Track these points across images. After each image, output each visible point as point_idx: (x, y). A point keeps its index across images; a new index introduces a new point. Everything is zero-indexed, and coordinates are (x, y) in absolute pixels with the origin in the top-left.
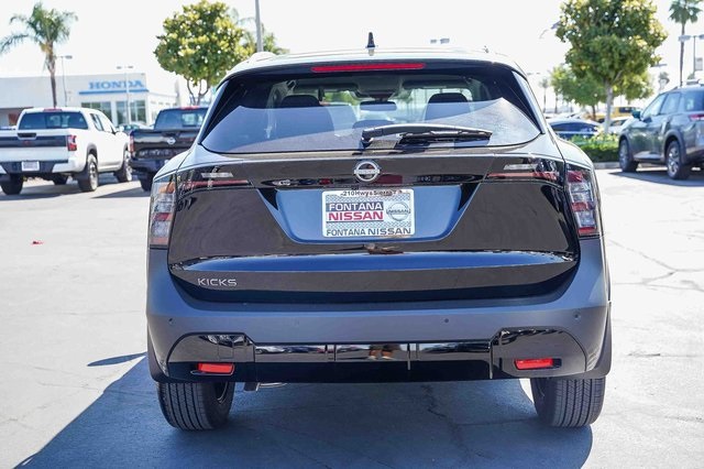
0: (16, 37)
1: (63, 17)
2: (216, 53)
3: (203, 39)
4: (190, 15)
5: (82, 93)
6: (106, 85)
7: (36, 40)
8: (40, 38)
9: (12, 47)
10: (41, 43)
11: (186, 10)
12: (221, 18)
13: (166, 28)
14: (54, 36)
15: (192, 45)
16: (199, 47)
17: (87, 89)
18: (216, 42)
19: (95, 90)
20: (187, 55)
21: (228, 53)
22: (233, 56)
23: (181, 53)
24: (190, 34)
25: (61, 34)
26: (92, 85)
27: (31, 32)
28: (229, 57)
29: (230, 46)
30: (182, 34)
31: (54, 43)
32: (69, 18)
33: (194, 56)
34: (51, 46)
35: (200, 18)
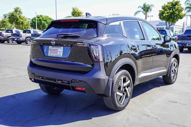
0: (138, 12)
1: (150, 6)
2: (174, 15)
3: (171, 11)
4: (169, 5)
5: (157, 25)
6: (163, 23)
7: (143, 12)
8: (144, 11)
9: (137, 14)
10: (144, 13)
11: (168, 3)
12: (178, 5)
13: (162, 8)
14: (147, 11)
15: (167, 13)
16: (169, 13)
17: (159, 24)
18: (175, 12)
19: (161, 24)
20: (166, 15)
21: (178, 15)
22: (179, 15)
23: (164, 15)
24: (168, 10)
25: (149, 10)
26: (160, 23)
27: (142, 10)
28: (178, 16)
29: (179, 13)
30: (166, 10)
31: (147, 13)
32: (152, 6)
33: (168, 16)
34: (146, 13)
35: (172, 5)
